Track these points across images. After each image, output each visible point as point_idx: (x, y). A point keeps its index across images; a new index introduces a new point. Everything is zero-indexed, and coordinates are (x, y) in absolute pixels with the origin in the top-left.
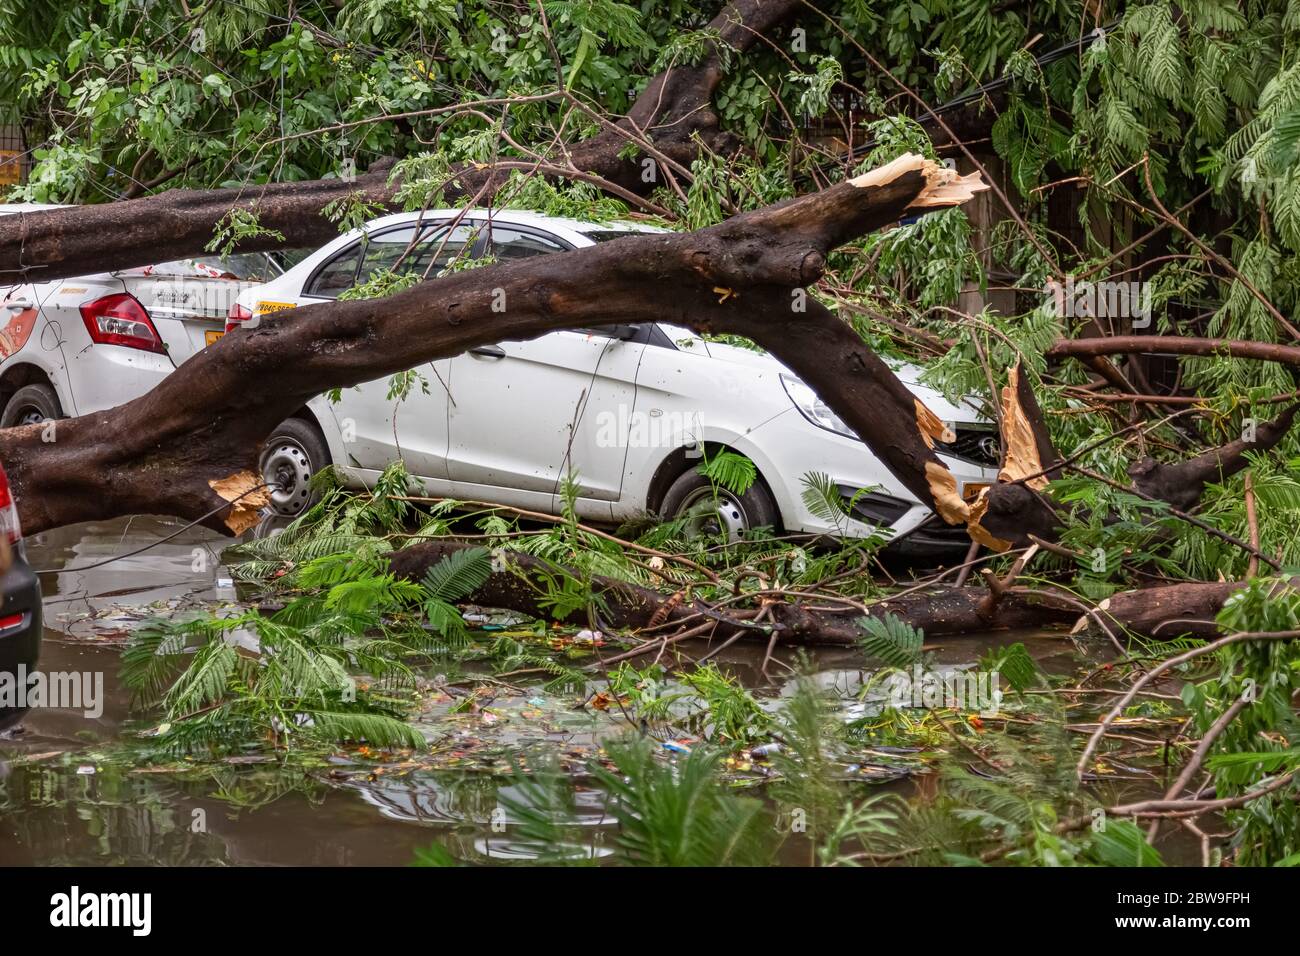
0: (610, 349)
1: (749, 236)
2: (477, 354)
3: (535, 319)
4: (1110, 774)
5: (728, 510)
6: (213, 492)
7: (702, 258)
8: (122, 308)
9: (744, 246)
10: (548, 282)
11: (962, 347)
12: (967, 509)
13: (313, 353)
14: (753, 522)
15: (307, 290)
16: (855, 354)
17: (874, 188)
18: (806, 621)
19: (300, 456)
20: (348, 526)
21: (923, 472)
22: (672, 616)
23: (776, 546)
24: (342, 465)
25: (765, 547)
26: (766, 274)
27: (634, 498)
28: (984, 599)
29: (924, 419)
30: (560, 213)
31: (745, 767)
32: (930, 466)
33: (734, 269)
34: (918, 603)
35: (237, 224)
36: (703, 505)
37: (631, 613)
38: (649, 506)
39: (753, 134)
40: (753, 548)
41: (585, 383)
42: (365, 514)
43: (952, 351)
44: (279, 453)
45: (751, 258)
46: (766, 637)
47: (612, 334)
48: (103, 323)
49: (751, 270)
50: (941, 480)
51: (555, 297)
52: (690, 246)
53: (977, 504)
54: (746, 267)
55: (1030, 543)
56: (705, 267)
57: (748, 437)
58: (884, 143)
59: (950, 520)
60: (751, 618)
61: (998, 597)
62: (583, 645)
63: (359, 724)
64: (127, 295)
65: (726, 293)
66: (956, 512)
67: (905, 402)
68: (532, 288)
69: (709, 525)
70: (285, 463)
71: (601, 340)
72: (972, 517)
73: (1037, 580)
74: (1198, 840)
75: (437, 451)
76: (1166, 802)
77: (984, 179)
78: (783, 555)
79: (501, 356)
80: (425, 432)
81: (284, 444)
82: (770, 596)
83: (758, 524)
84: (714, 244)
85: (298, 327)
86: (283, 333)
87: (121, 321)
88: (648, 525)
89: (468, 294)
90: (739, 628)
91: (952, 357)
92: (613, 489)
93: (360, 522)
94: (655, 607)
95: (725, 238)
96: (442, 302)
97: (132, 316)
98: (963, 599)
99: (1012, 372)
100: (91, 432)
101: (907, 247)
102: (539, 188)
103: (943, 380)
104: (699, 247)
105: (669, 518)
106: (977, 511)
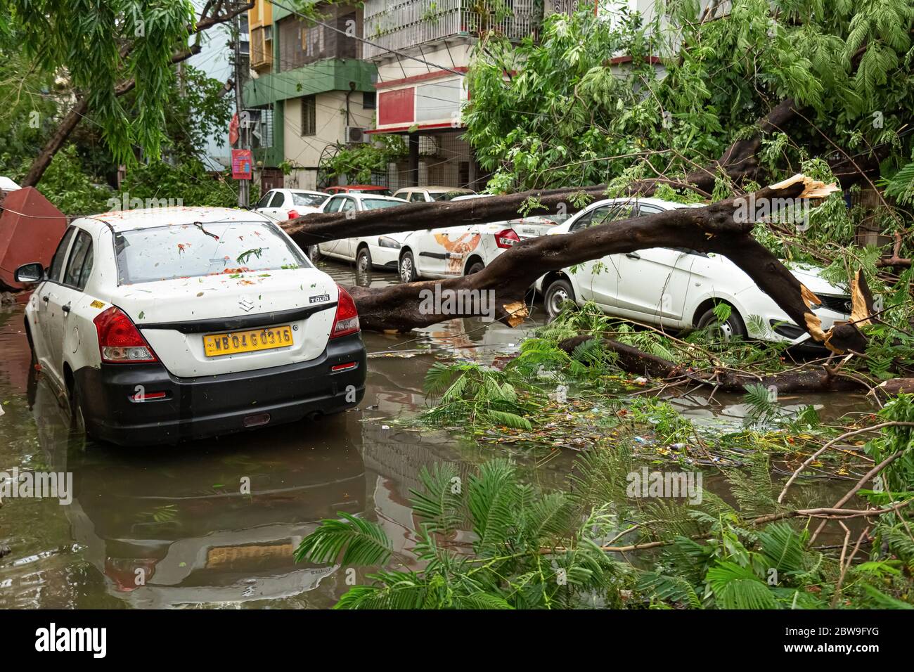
0: (681, 257)
1: (722, 210)
2: (630, 257)
3: (629, 244)
4: (846, 475)
5: (725, 327)
6: (505, 310)
7: (700, 219)
8: (509, 234)
9: (719, 215)
10: (636, 229)
11: (839, 261)
12: (824, 335)
13: (542, 256)
14: (735, 333)
15: (571, 229)
16: (772, 264)
17: (780, 190)
18: (735, 381)
19: (565, 295)
20: (569, 324)
21: (804, 317)
22: (678, 374)
23: (742, 344)
24: (579, 300)
25: (737, 345)
26: (728, 228)
27: (687, 320)
28: (825, 377)
29: (806, 293)
30: (670, 200)
31: (666, 453)
32: (807, 315)
33: (714, 225)
34: (792, 377)
35: (530, 203)
36: (715, 325)
37: (661, 371)
38: (693, 323)
39: (772, 168)
40: (733, 345)
41: (670, 270)
42: (577, 320)
43: (834, 262)
44: (558, 293)
45: (722, 220)
46: (712, 388)
47: (682, 251)
48: (502, 241)
49: (721, 225)
50: (812, 321)
51: (638, 235)
52: (696, 214)
53: (829, 333)
54: (719, 224)
55: (849, 353)
56: (701, 223)
57: (735, 297)
58: (807, 170)
59: (817, 339)
60: (707, 379)
61: (831, 376)
62: (636, 384)
63: (504, 418)
64: (512, 230)
65: (710, 235)
66: (819, 336)
67: (796, 285)
68: (629, 231)
69: (717, 333)
70: (559, 297)
71: (678, 253)
72: (827, 338)
73: (850, 370)
74: (845, 533)
75: (612, 295)
76: (834, 509)
77: (838, 186)
78: (745, 348)
79: (639, 258)
80: (610, 288)
81: (559, 290)
82: (719, 369)
83: (737, 334)
84: (707, 215)
85: (538, 245)
86: (531, 247)
87: (508, 240)
88: (693, 331)
89: (604, 233)
90: (700, 383)
91: (835, 265)
92: (679, 315)
93: (575, 323)
94: (671, 370)
95: (711, 211)
96: (593, 236)
97: (513, 238)
98: (815, 376)
99: (857, 273)
100: (463, 283)
101: (818, 217)
102: (666, 189)
103: (829, 275)
104: (699, 215)
105: (701, 329)
106: (829, 335)
